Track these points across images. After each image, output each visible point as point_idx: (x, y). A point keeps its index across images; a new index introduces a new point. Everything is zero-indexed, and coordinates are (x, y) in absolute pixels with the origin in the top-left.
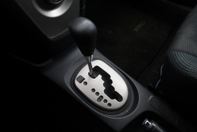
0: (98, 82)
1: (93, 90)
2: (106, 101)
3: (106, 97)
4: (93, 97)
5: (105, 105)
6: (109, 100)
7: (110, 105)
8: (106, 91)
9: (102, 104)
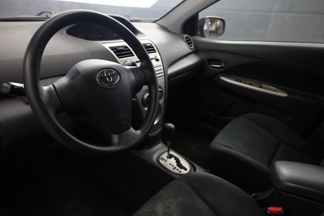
0: (173, 161)
1: (170, 164)
2: (178, 170)
3: (177, 168)
4: (171, 168)
5: (178, 172)
6: (180, 169)
7: (180, 171)
8: (177, 165)
9: (175, 171)
